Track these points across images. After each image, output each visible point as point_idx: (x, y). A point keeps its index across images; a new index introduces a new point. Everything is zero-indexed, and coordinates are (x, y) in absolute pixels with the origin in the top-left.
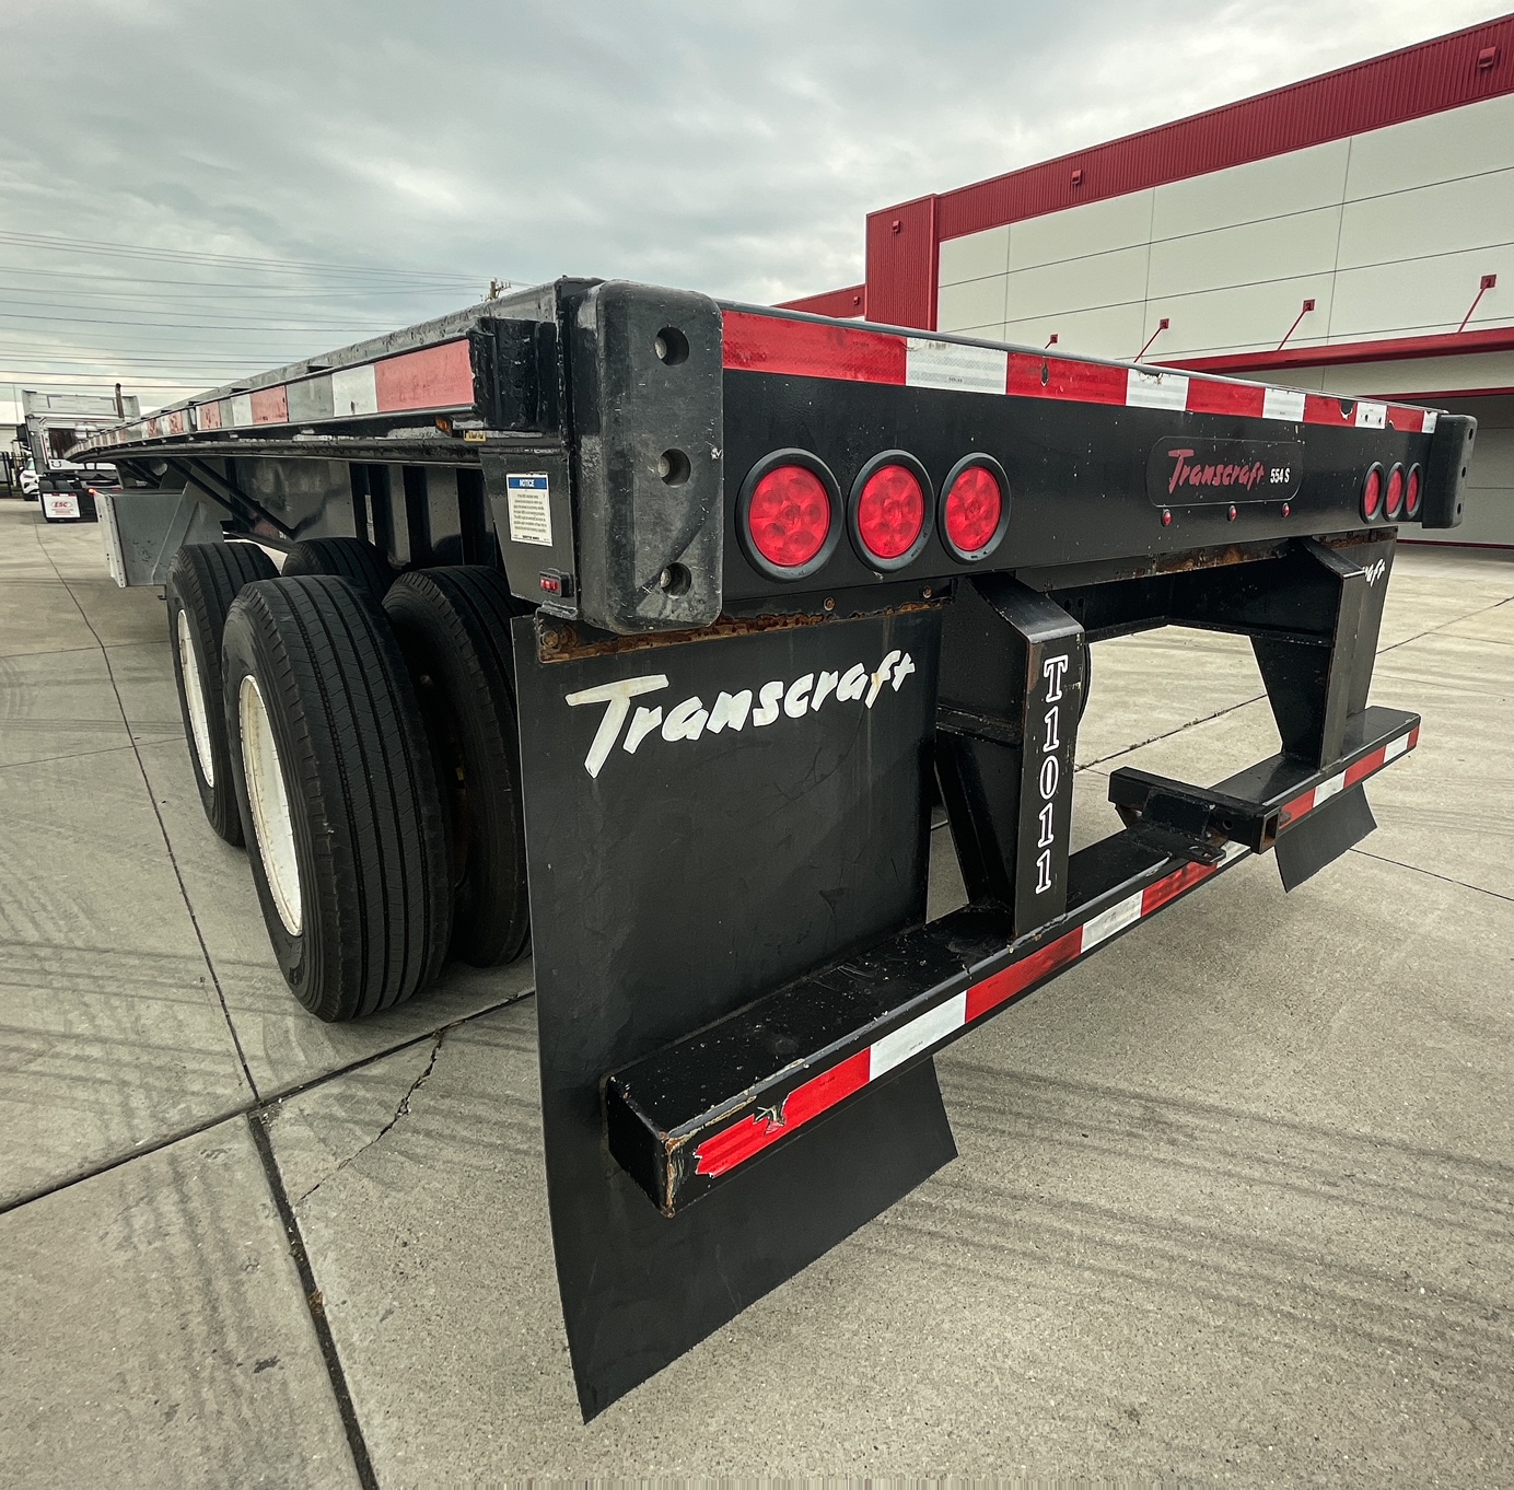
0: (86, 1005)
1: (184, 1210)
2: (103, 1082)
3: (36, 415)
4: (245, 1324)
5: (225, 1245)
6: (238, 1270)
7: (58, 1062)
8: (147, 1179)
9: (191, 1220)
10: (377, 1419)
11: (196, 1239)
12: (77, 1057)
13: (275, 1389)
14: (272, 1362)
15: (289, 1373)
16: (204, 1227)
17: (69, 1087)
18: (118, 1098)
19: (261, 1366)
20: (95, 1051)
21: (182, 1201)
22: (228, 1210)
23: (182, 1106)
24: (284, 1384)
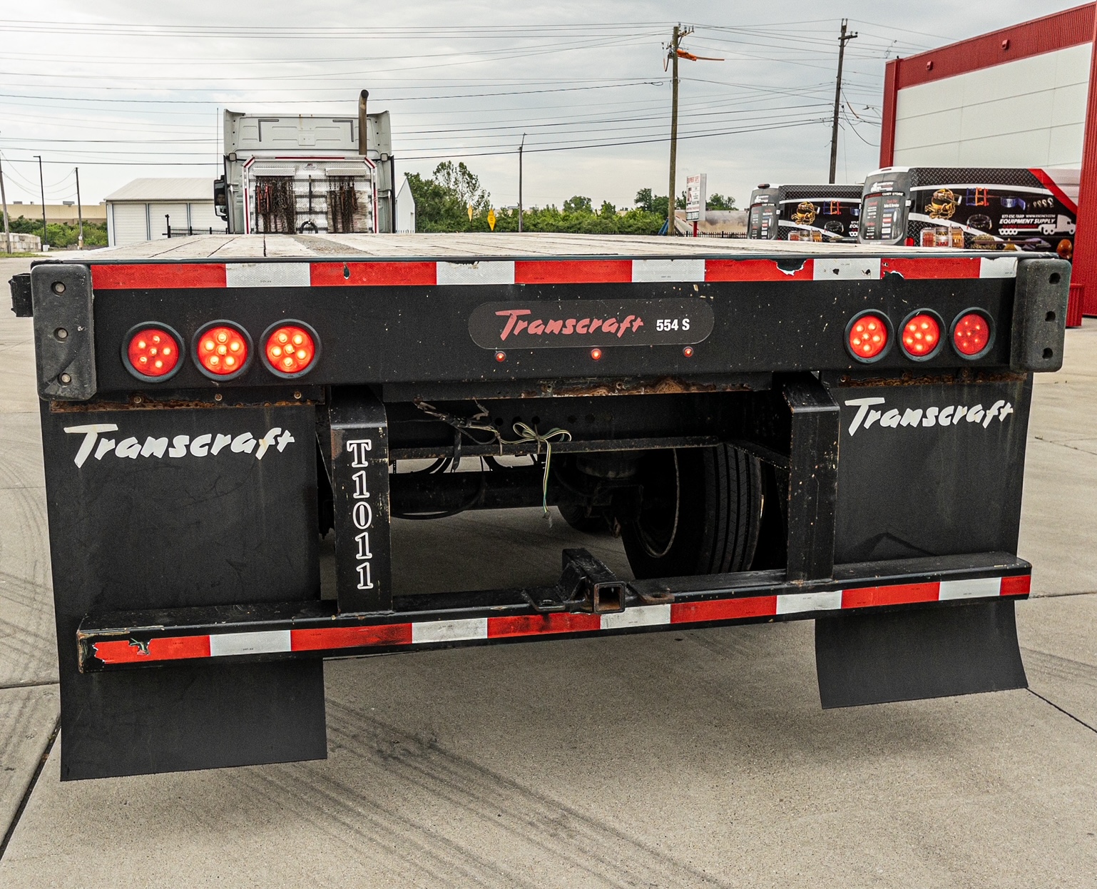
0: (41, 619)
1: (20, 711)
2: (25, 653)
3: (240, 155)
4: (13, 755)
5: (26, 728)
6: (25, 735)
7: (14, 640)
8: (16, 696)
9: (21, 714)
10: (36, 799)
11: (17, 721)
12: (22, 641)
13: (7, 777)
14: (12, 769)
15: (16, 775)
16: (24, 720)
17: (11, 651)
18: (26, 661)
19: (8, 769)
20: (30, 640)
21: (22, 707)
22: (38, 715)
23: (49, 671)
24: (11, 777)
